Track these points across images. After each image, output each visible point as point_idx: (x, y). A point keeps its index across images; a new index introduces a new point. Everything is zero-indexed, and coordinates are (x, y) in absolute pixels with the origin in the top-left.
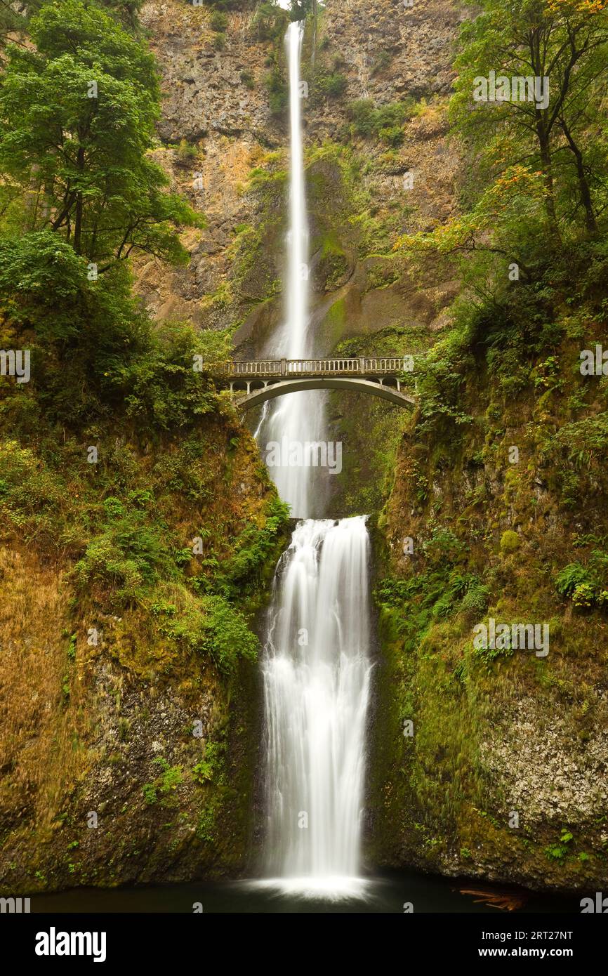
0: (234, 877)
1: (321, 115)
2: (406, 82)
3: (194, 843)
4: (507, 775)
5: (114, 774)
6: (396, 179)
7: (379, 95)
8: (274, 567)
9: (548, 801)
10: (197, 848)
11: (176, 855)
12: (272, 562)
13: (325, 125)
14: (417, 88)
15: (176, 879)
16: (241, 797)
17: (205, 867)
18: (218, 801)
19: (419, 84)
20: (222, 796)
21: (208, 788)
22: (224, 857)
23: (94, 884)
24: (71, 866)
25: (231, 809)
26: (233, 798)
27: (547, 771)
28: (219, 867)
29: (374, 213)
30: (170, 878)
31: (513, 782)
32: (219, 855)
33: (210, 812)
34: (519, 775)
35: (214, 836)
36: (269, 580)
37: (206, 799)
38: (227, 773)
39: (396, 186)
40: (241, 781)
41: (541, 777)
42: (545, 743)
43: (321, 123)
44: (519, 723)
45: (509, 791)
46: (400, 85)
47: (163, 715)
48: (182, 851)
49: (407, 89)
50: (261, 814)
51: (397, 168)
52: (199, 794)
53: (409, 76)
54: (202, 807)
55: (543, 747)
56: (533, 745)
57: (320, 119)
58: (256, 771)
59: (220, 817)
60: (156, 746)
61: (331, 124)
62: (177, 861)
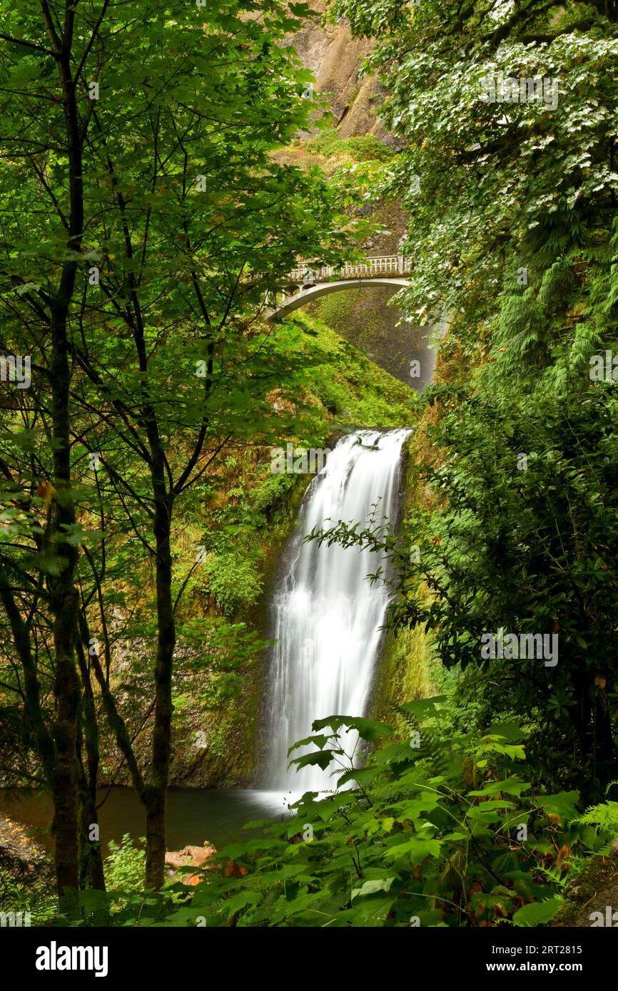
0: (245, 788)
3: (207, 757)
8: (302, 494)
10: (210, 761)
11: (191, 766)
12: (301, 488)
15: (194, 785)
16: (249, 721)
17: (219, 777)
18: (228, 723)
20: (231, 720)
21: (218, 712)
22: (234, 770)
23: (125, 784)
24: (104, 768)
25: (240, 730)
26: (242, 721)
28: (231, 778)
30: (189, 784)
32: (230, 769)
33: (220, 732)
35: (224, 752)
36: (296, 509)
37: (216, 721)
38: (236, 699)
40: (250, 707)
48: (196, 763)
50: (267, 736)
52: (209, 717)
54: (212, 728)
58: (264, 699)
59: (230, 736)
62: (193, 771)
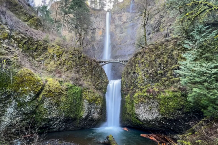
7: (119, 23)
13: (112, 27)
19: (125, 21)
29: (119, 39)
31: (141, 115)
39: (122, 35)
41: (144, 114)
51: (122, 33)
55: (145, 110)
56: (143, 110)
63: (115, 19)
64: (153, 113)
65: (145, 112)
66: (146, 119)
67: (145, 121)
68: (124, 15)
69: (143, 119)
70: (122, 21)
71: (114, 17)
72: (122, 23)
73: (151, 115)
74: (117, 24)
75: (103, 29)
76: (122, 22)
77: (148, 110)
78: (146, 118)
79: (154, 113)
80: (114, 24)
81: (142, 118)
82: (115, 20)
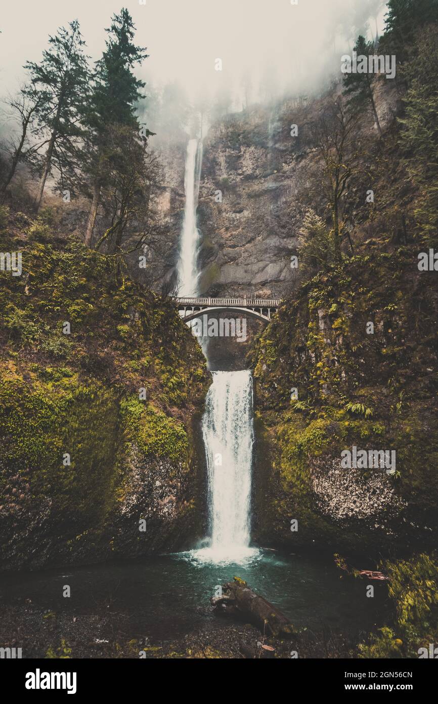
1: (204, 183)
2: (243, 172)
4: (328, 496)
5: (138, 499)
6: (238, 215)
7: (231, 176)
9: (349, 508)
13: (205, 188)
14: (248, 174)
19: (249, 173)
27: (348, 493)
29: (227, 229)
31: (331, 499)
34: (334, 496)
39: (238, 218)
41: (345, 496)
42: (346, 480)
43: (203, 187)
44: (333, 470)
45: (329, 503)
46: (241, 172)
47: (161, 467)
49: (243, 175)
51: (238, 210)
53: (244, 169)
55: (345, 482)
56: (340, 481)
57: (203, 185)
60: (158, 483)
61: (208, 188)
63: (217, 164)
64: (374, 493)
65: (347, 489)
66: (350, 514)
67: (347, 519)
68: (247, 156)
69: (340, 514)
70: (240, 172)
71: (214, 158)
72: (238, 180)
73: (367, 499)
74: (223, 179)
75: (173, 190)
76: (240, 175)
77: (357, 482)
78: (352, 510)
79: (378, 492)
80: (213, 179)
81: (337, 509)
82: (217, 167)
